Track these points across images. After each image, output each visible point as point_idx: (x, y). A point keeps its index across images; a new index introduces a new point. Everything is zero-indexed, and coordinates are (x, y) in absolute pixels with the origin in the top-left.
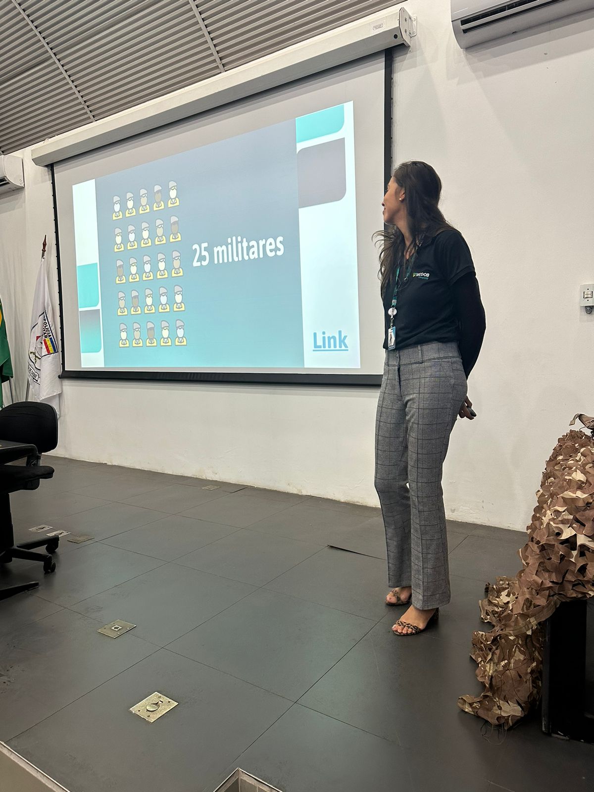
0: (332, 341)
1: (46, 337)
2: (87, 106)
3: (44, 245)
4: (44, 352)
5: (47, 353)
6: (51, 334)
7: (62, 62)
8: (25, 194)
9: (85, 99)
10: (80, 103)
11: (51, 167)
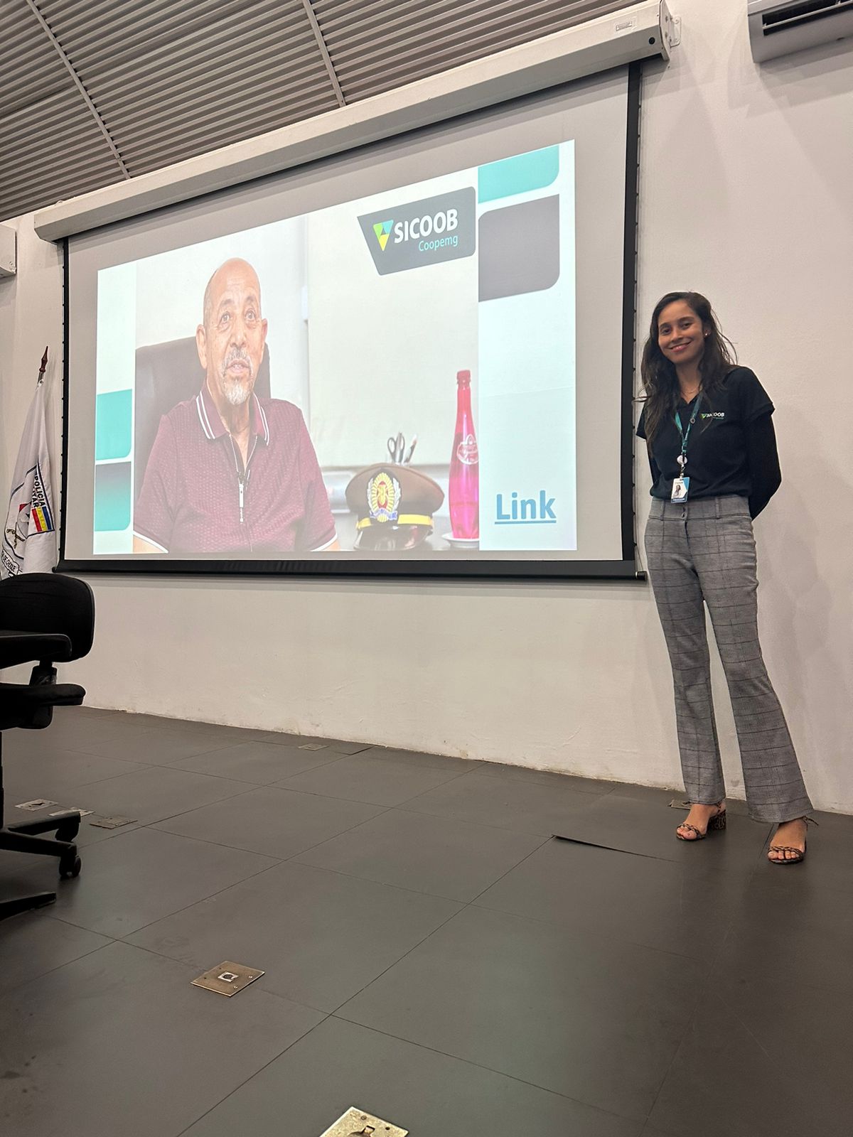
0: (529, 507)
1: (36, 505)
2: (123, 162)
3: (44, 361)
4: (32, 528)
5: (36, 531)
6: (45, 501)
7: (91, 92)
8: (16, 285)
9: (121, 150)
10: (113, 157)
11: (63, 243)
